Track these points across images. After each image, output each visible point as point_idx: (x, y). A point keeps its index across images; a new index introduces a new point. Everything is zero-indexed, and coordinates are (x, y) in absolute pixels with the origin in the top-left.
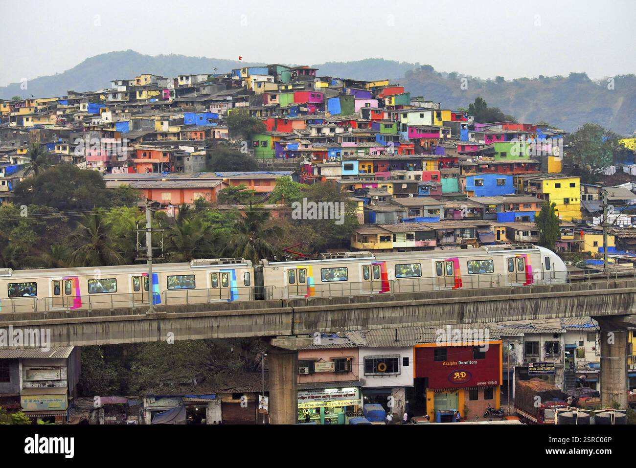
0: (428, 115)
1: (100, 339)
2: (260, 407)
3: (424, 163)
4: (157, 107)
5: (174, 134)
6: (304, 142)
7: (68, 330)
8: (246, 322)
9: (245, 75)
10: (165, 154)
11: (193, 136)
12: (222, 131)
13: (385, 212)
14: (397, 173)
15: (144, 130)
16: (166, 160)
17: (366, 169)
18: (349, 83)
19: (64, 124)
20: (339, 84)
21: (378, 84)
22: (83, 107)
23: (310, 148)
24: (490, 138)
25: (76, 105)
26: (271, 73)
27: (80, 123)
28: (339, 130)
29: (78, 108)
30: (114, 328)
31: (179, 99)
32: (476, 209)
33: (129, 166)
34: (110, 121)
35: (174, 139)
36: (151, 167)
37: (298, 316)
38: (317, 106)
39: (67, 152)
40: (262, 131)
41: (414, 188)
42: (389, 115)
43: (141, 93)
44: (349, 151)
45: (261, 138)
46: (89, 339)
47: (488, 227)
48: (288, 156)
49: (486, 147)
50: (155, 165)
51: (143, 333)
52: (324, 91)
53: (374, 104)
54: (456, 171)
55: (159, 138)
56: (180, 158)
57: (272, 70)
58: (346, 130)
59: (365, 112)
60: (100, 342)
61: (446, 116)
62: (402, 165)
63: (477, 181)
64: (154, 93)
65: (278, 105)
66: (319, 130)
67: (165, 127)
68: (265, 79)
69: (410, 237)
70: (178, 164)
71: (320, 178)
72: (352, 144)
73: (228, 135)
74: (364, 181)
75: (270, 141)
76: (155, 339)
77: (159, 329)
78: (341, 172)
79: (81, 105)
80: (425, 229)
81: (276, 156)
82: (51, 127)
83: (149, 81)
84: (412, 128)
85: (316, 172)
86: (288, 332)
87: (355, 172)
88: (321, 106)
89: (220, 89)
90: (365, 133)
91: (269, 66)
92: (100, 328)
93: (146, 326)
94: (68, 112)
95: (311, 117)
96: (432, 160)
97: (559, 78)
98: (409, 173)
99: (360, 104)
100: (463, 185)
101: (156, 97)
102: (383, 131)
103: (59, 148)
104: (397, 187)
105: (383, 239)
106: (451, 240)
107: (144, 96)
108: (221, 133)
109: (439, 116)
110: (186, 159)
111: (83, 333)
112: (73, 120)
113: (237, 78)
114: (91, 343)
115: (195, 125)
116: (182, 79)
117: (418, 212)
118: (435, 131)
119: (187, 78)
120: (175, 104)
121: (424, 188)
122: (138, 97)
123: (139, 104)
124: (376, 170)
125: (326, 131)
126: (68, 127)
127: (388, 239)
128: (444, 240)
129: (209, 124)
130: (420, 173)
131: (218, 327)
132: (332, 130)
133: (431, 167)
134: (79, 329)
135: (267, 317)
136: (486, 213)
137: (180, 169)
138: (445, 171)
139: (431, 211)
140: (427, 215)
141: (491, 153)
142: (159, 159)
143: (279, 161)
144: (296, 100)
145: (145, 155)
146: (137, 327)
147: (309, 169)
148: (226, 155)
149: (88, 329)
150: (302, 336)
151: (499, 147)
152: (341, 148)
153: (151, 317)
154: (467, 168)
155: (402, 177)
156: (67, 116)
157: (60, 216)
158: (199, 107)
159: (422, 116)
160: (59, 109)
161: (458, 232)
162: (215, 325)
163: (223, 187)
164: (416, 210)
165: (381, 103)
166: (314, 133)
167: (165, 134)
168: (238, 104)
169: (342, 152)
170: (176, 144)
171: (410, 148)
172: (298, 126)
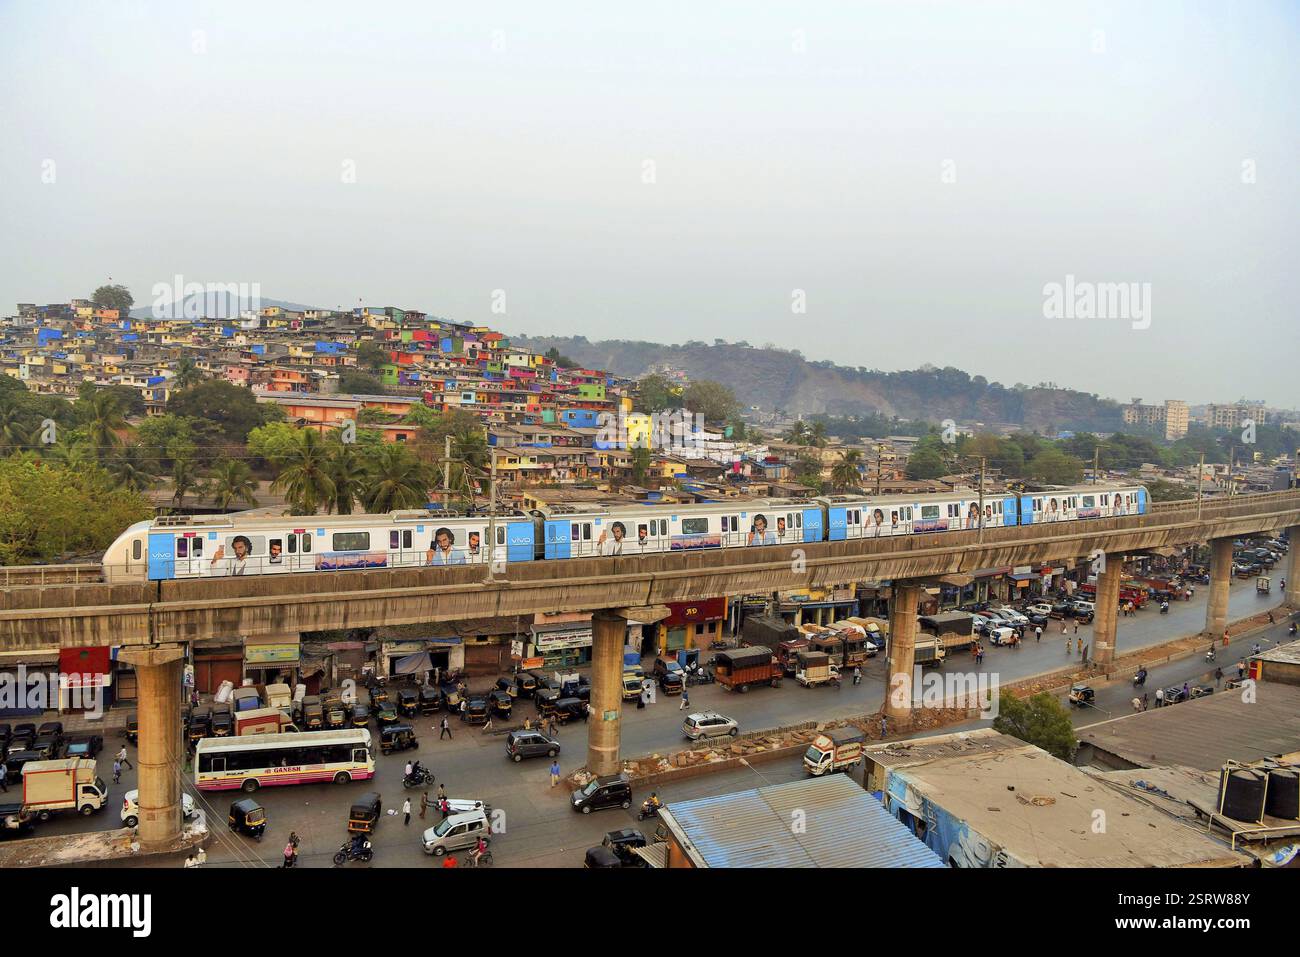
0: (525, 358)
1: (424, 615)
2: (513, 652)
3: (528, 397)
4: (286, 335)
5: (307, 359)
6: (425, 373)
7: (385, 605)
8: (600, 591)
9: (366, 314)
10: (303, 376)
11: (325, 361)
12: (350, 359)
13: (505, 437)
14: (506, 404)
15: (278, 353)
16: (304, 381)
17: (481, 399)
18: (458, 327)
19: (199, 343)
20: (449, 328)
21: (479, 330)
22: (218, 331)
23: (429, 379)
24: (575, 380)
25: (211, 328)
26: (387, 314)
27: (216, 343)
28: (453, 365)
29: (214, 331)
30: (444, 602)
31: (307, 329)
32: (577, 438)
33: (269, 384)
34: (244, 343)
35: (307, 363)
36: (289, 386)
37: (656, 583)
38: (432, 344)
39: (207, 368)
40: (388, 362)
41: (521, 417)
42: (493, 356)
43: (271, 322)
44: (462, 383)
45: (387, 368)
46: (410, 616)
47: (593, 454)
48: (411, 384)
49: (571, 387)
50: (293, 385)
51: (478, 607)
52: (437, 332)
53: (479, 346)
54: (553, 405)
55: (292, 361)
56: (315, 380)
57: (389, 312)
58: (459, 365)
59: (473, 352)
60: (423, 619)
61: (539, 360)
62: (511, 398)
63: (570, 415)
64: (283, 323)
65: (400, 341)
66: (436, 364)
67: (299, 352)
68: (383, 318)
69: (533, 460)
70: (314, 385)
71: (441, 406)
72: (466, 378)
73: (356, 363)
74: (479, 409)
75: (396, 370)
76: (491, 614)
77: (498, 602)
78: (461, 400)
79: (216, 329)
80: (545, 454)
81: (401, 384)
82: (189, 345)
83: (277, 312)
84: (513, 368)
85: (438, 399)
86: (643, 603)
87: (473, 401)
88: (435, 344)
89: (343, 324)
90: (474, 368)
91: (386, 308)
92: (426, 602)
93: (483, 598)
94: (203, 333)
95: (428, 353)
96: (533, 395)
97: (566, 339)
98: (516, 405)
99: (467, 345)
100: (559, 417)
101: (285, 326)
102: (490, 368)
103: (199, 364)
104: (508, 415)
105: (510, 461)
106: (565, 463)
107: (274, 325)
108: (350, 360)
109: (533, 359)
110: (321, 381)
111: (404, 609)
112: (209, 341)
113: (358, 316)
114: (412, 621)
115: (325, 352)
116: (308, 313)
117: (531, 439)
118: (532, 372)
119: (313, 312)
120: (303, 333)
121: (529, 418)
122: (268, 325)
123: (268, 330)
124: (489, 401)
125: (442, 365)
126: (204, 346)
127: (515, 461)
128: (560, 464)
129: (338, 352)
130: (525, 405)
131: (568, 598)
132: (447, 365)
133: (533, 401)
134: (399, 605)
135: (624, 585)
136: (584, 441)
137: (316, 389)
138: (544, 404)
139: (541, 438)
140: (538, 441)
141: (576, 392)
142: (298, 380)
143: (404, 388)
144: (414, 337)
145: (284, 375)
146: (473, 600)
147: (432, 397)
148: (358, 380)
149: (410, 604)
150: (658, 606)
151: (583, 387)
152: (456, 380)
153: (491, 588)
154: (561, 403)
155: (510, 408)
156: (203, 337)
157: (218, 428)
158: (324, 337)
159: (521, 358)
160: (194, 331)
161: (571, 458)
162: (564, 596)
163: (362, 408)
164: (529, 437)
165: (485, 346)
166: (432, 366)
167: (299, 359)
168: (363, 338)
169: (457, 384)
170: (310, 368)
171: (512, 384)
172: (418, 359)
